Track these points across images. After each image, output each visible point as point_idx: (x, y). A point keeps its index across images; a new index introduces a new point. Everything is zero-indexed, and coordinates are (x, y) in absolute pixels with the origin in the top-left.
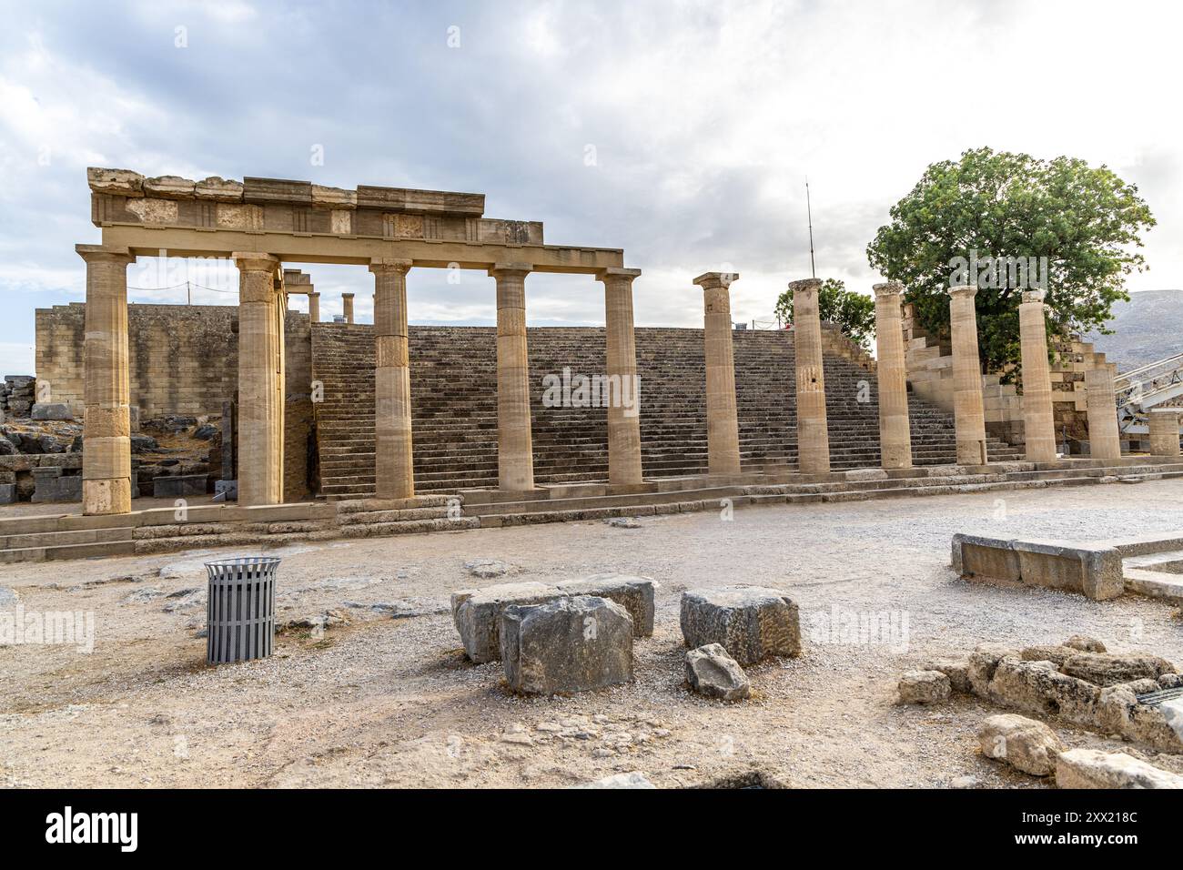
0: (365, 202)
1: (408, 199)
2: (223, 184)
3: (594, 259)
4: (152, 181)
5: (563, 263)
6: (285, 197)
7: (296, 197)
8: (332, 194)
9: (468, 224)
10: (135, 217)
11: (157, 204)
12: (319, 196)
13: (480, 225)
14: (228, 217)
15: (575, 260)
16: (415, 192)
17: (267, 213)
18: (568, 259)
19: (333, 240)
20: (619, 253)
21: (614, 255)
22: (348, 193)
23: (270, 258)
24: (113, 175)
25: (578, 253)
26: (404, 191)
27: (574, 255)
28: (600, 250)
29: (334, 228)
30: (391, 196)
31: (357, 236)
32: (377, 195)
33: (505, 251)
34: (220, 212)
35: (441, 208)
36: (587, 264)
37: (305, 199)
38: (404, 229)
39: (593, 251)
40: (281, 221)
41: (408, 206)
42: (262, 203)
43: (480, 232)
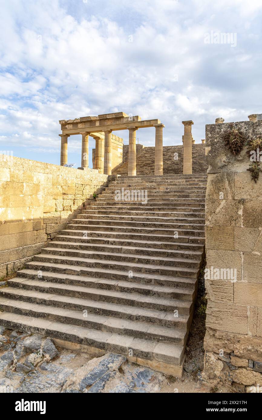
0: (100, 118)
1: (108, 116)
2: (77, 119)
3: (150, 123)
4: (68, 121)
5: (142, 125)
6: (87, 120)
7: (88, 120)
8: (94, 118)
9: (121, 119)
10: (67, 128)
11: (70, 125)
12: (92, 119)
13: (124, 119)
14: (80, 126)
15: (145, 123)
16: (109, 114)
17: (86, 124)
18: (144, 124)
19: (96, 127)
20: (157, 120)
21: (155, 121)
22: (97, 117)
23: (86, 133)
24: (62, 121)
25: (146, 122)
26: (106, 115)
27: (145, 122)
28: (152, 120)
29: (96, 125)
30: (104, 116)
31: (101, 125)
32: (102, 116)
33: (129, 124)
34: (78, 125)
35: (114, 117)
36: (148, 124)
37: (90, 120)
38: (109, 123)
39: (150, 121)
40: (88, 125)
41: (108, 118)
42: (84, 122)
43: (124, 120)
